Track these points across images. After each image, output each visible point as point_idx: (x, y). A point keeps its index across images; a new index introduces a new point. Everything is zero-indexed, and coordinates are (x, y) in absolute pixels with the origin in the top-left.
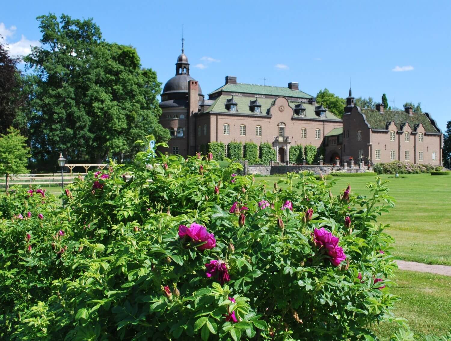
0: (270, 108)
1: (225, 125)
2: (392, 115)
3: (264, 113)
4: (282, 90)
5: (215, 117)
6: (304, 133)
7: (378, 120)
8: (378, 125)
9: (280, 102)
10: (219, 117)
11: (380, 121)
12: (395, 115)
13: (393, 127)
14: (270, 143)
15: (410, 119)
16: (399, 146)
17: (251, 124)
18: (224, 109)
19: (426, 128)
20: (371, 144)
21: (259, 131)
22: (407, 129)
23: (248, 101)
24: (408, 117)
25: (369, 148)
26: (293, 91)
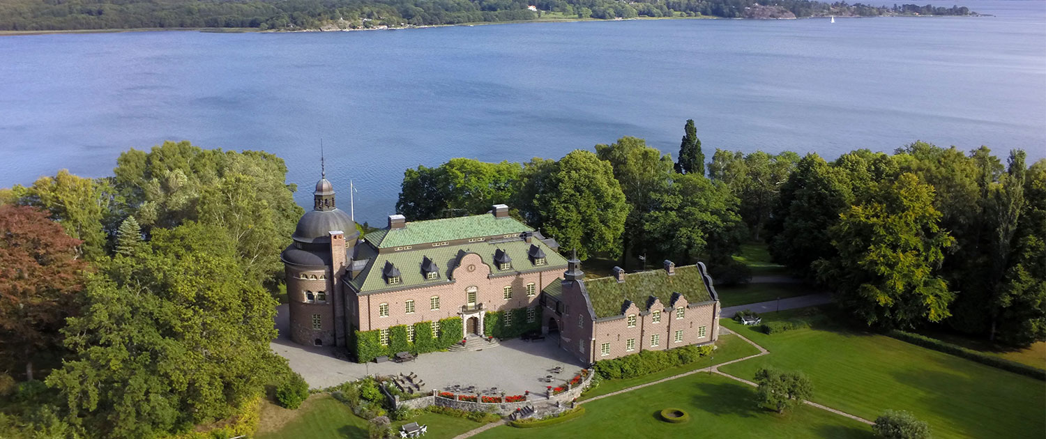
0: (453, 271)
1: (382, 304)
2: (637, 283)
3: (444, 278)
4: (479, 223)
5: (366, 297)
6: (509, 292)
7: (611, 298)
8: (609, 309)
10: (371, 296)
11: (615, 300)
13: (633, 310)
14: (453, 315)
15: (669, 282)
16: (643, 331)
17: (423, 297)
18: (381, 283)
19: (692, 294)
20: (593, 339)
21: (436, 303)
22: (657, 307)
23: (418, 257)
24: (666, 278)
25: (592, 343)
26: (499, 221)
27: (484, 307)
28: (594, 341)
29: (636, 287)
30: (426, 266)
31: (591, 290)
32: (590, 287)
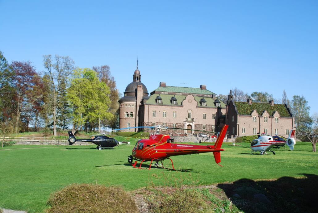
0: (182, 101)
1: (153, 111)
2: (257, 106)
3: (179, 104)
4: (195, 90)
5: (148, 106)
6: (204, 116)
7: (246, 109)
8: (245, 112)
9: (189, 97)
10: (150, 106)
11: (247, 110)
12: (260, 105)
13: (255, 114)
14: (182, 122)
15: (271, 108)
16: (260, 125)
17: (170, 110)
18: (154, 102)
19: (282, 114)
20: (238, 124)
21: (175, 115)
22: (266, 114)
23: (170, 97)
24: (270, 107)
25: (238, 126)
26: (202, 91)
27: (194, 120)
28: (239, 125)
29: (257, 107)
30: (173, 100)
31: (237, 105)
32: (237, 104)
